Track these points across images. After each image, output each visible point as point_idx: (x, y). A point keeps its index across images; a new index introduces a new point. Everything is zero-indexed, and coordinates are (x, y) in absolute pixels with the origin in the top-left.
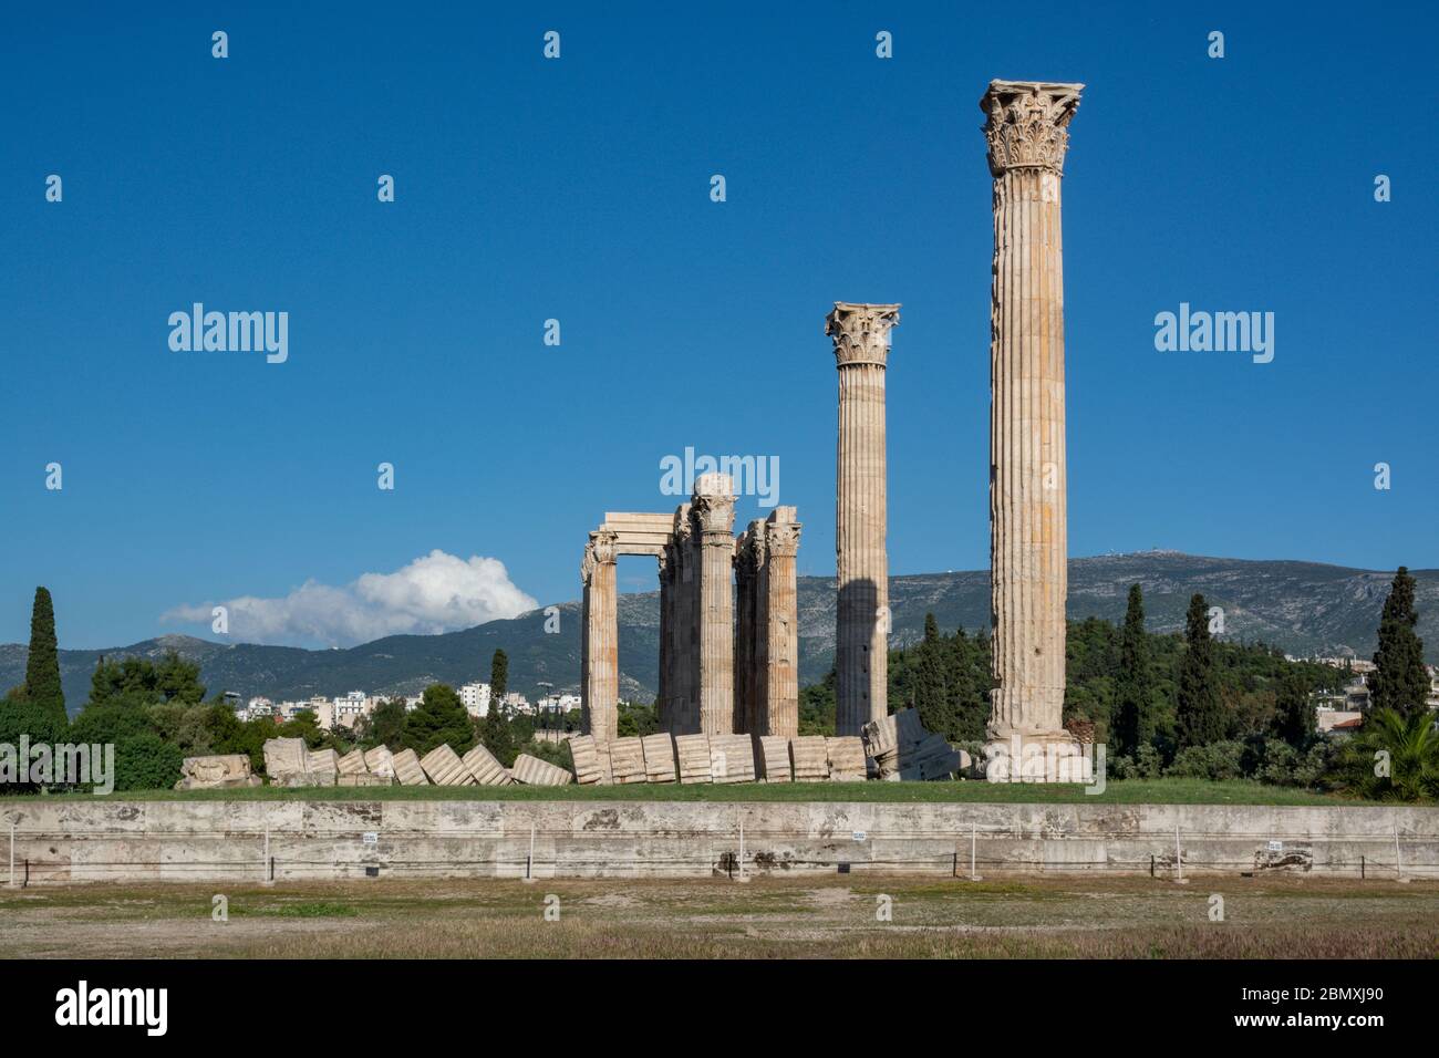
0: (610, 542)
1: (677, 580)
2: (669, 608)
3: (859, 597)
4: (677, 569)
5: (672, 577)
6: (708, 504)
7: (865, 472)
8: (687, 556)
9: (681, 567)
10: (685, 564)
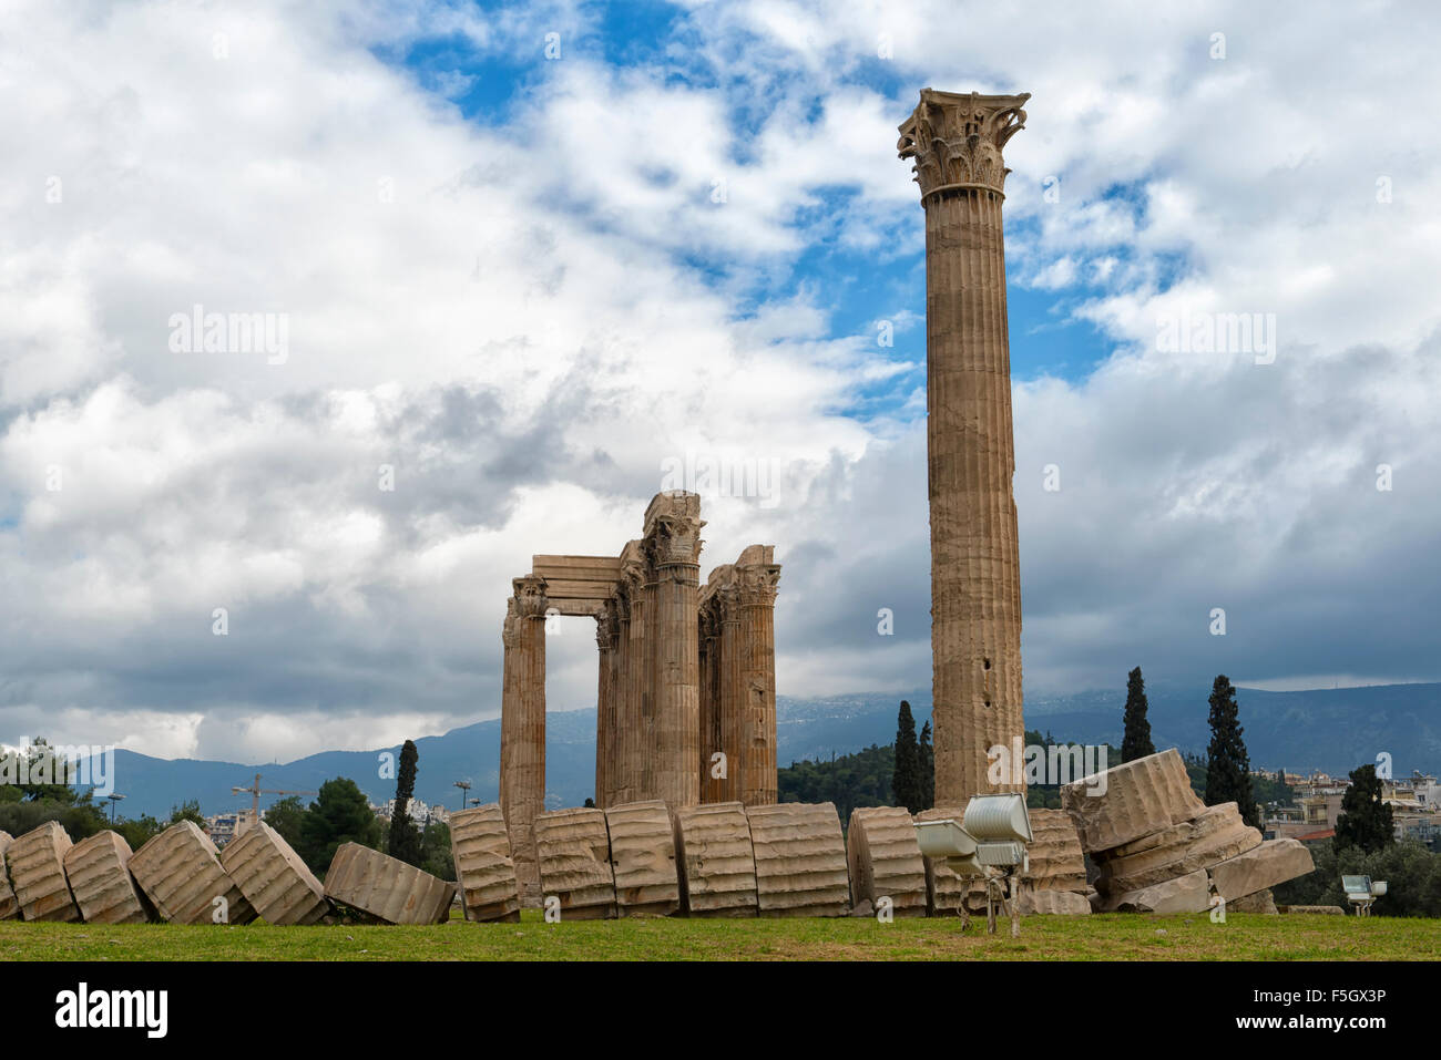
0: (538, 591)
1: (621, 639)
2: (610, 677)
3: (973, 575)
4: (622, 626)
5: (615, 638)
6: (668, 527)
7: (977, 364)
8: (636, 605)
9: (628, 623)
10: (633, 617)
